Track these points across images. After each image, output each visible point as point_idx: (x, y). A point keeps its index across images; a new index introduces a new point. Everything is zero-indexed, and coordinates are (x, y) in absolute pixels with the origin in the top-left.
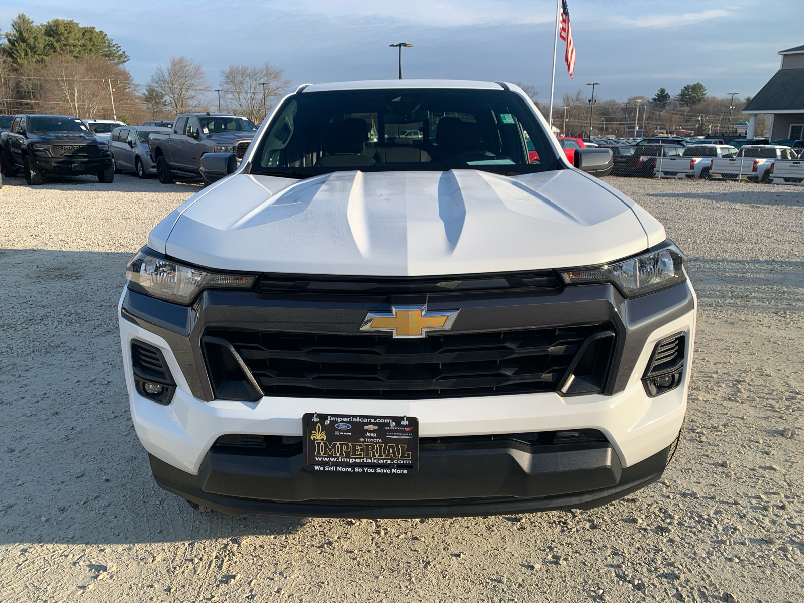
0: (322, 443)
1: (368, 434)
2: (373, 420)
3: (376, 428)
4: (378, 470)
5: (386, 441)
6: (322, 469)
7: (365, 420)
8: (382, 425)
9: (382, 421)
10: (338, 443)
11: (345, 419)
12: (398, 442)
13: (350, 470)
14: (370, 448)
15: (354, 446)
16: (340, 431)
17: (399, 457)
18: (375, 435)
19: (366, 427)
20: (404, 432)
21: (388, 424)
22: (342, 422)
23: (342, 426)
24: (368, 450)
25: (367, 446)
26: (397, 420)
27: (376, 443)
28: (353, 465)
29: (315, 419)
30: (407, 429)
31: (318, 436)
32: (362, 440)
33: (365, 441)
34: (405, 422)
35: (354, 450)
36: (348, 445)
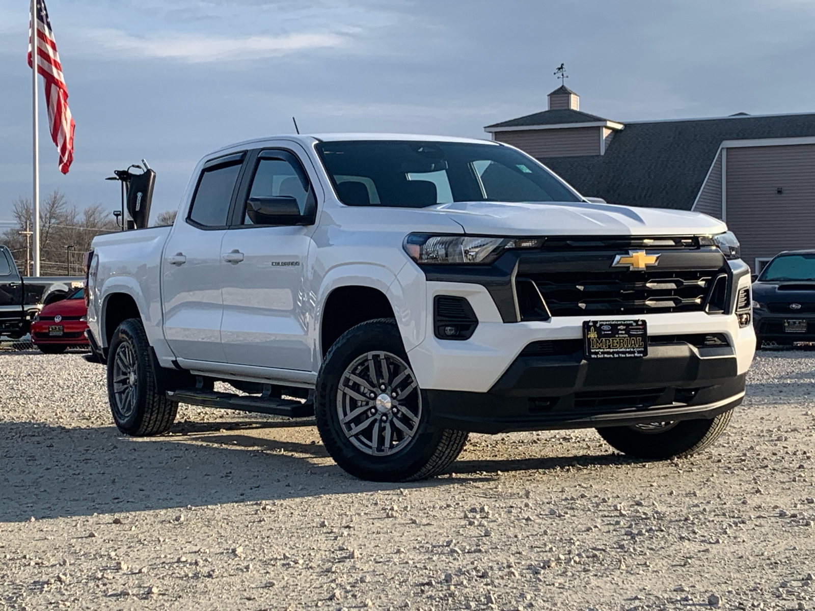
0: (595, 340)
1: (620, 332)
2: (623, 322)
3: (625, 327)
4: (627, 355)
5: (630, 336)
6: (596, 356)
7: (619, 323)
8: (628, 326)
9: (628, 322)
10: (604, 339)
11: (607, 323)
12: (636, 336)
13: (611, 356)
14: (622, 341)
15: (613, 340)
16: (605, 331)
17: (637, 346)
18: (624, 332)
19: (619, 327)
20: (640, 329)
21: (631, 325)
22: (606, 324)
23: (605, 328)
24: (620, 343)
25: (620, 340)
26: (636, 321)
27: (625, 337)
28: (613, 353)
29: (591, 324)
30: (641, 327)
31: (593, 335)
32: (617, 336)
33: (619, 337)
34: (640, 323)
35: (613, 343)
36: (609, 340)
